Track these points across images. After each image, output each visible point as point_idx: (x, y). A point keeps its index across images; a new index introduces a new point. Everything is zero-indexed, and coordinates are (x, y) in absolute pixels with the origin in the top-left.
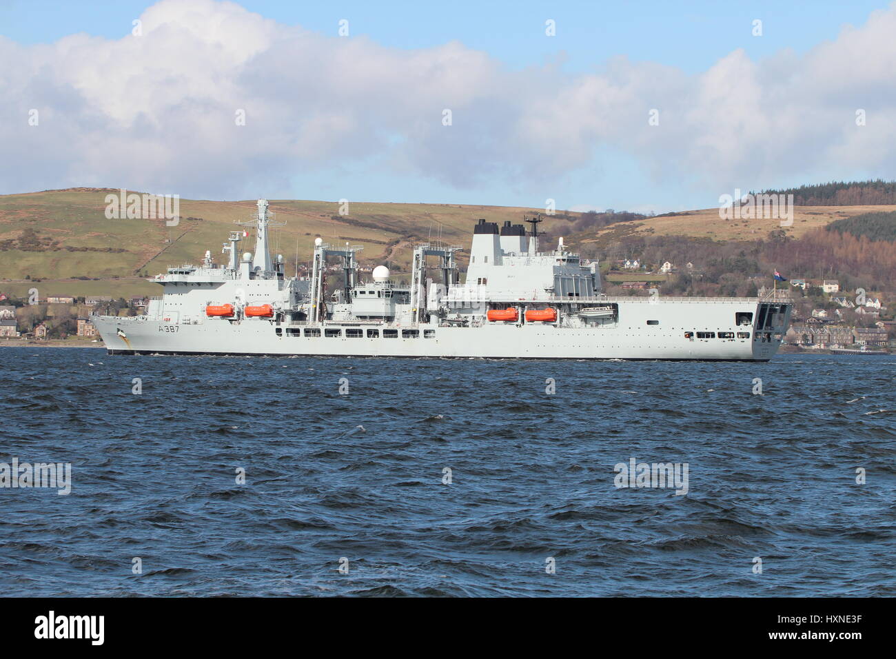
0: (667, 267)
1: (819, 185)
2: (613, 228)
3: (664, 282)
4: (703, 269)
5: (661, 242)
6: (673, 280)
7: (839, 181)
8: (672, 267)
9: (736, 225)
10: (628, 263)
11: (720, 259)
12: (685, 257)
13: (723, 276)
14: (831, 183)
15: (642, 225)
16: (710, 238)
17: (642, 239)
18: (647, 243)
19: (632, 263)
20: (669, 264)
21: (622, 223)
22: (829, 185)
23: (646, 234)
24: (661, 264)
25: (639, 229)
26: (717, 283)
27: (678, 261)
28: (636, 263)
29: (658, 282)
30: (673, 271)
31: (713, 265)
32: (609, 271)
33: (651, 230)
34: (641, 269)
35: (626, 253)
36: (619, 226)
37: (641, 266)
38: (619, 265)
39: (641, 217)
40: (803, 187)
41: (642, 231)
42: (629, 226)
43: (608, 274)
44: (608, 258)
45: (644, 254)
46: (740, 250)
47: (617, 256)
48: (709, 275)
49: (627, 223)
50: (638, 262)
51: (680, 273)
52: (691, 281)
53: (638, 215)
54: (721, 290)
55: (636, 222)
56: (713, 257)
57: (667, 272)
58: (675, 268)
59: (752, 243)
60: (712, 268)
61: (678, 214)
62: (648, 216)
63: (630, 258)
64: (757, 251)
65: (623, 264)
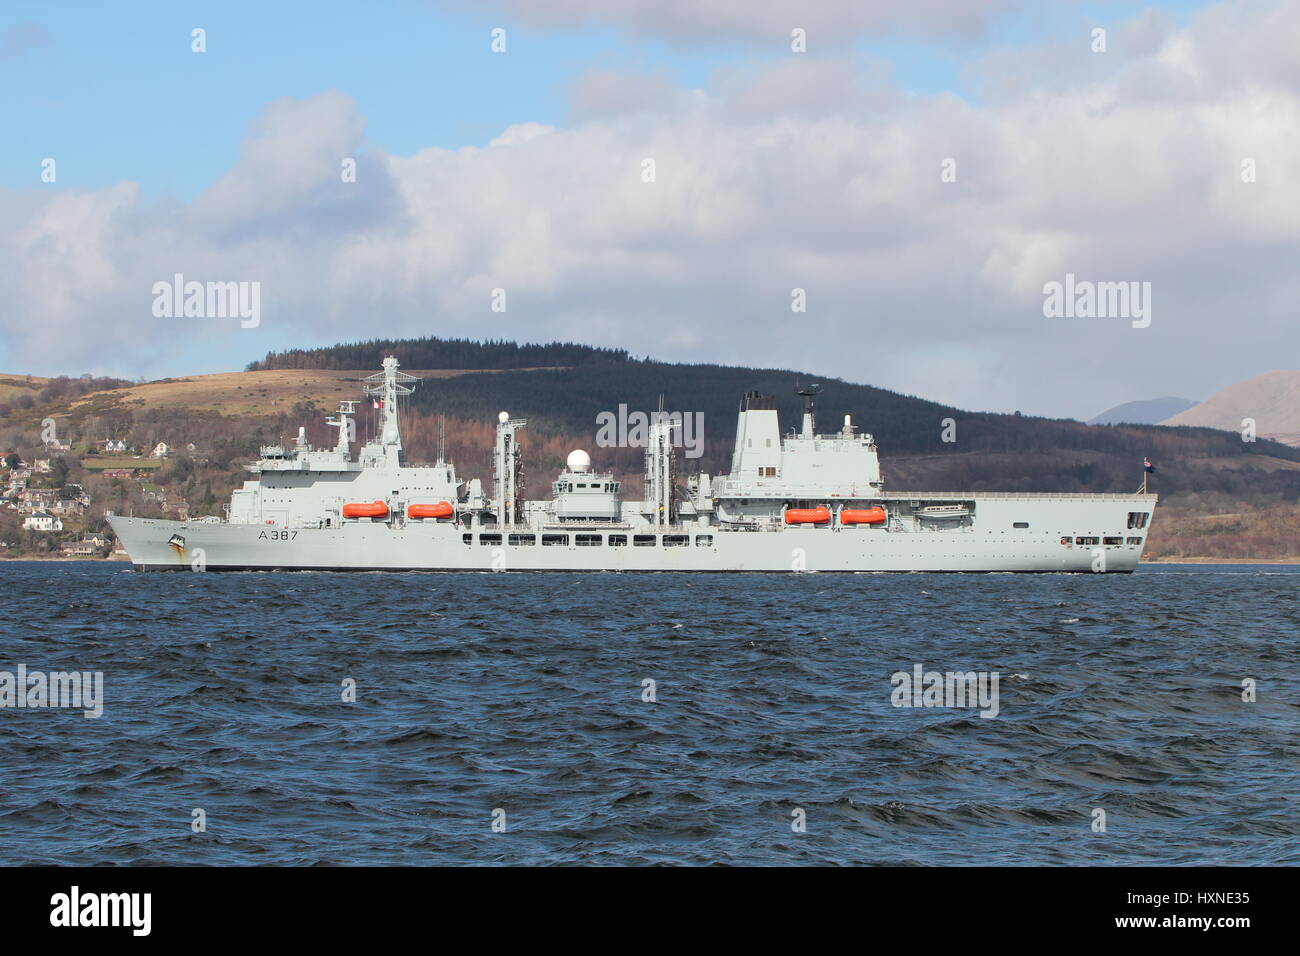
0: (162, 449)
1: (358, 343)
2: (91, 399)
3: (158, 469)
4: (209, 452)
5: (153, 417)
6: (169, 466)
7: (383, 339)
8: (168, 450)
9: (252, 395)
10: (111, 444)
11: (230, 439)
12: (185, 437)
13: (235, 460)
14: (373, 340)
15: (128, 394)
16: (217, 412)
17: (129, 413)
18: (136, 417)
19: (115, 444)
20: (165, 445)
21: (102, 393)
22: (370, 343)
23: (134, 406)
24: (154, 446)
25: (124, 400)
26: (227, 470)
27: (176, 441)
28: (120, 445)
29: (151, 469)
30: (169, 454)
31: (222, 447)
32: (86, 455)
33: (141, 402)
34: (127, 451)
35: (108, 432)
36: (99, 395)
37: (128, 448)
38: (98, 448)
39: (128, 385)
40: (337, 346)
41: (129, 403)
42: (112, 396)
43: (83, 459)
44: (84, 438)
45: (131, 432)
46: (257, 428)
47: (95, 435)
48: (216, 460)
49: (109, 393)
50: (123, 443)
51: (179, 456)
52: (193, 468)
53: (124, 381)
54: (232, 479)
55: (121, 391)
56: (221, 437)
57: (162, 456)
58: (172, 450)
59: (272, 418)
60: (221, 451)
61: (177, 381)
62: (136, 382)
63: (112, 438)
64: (277, 427)
65: (104, 446)
